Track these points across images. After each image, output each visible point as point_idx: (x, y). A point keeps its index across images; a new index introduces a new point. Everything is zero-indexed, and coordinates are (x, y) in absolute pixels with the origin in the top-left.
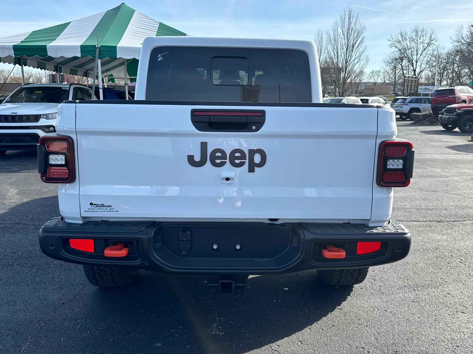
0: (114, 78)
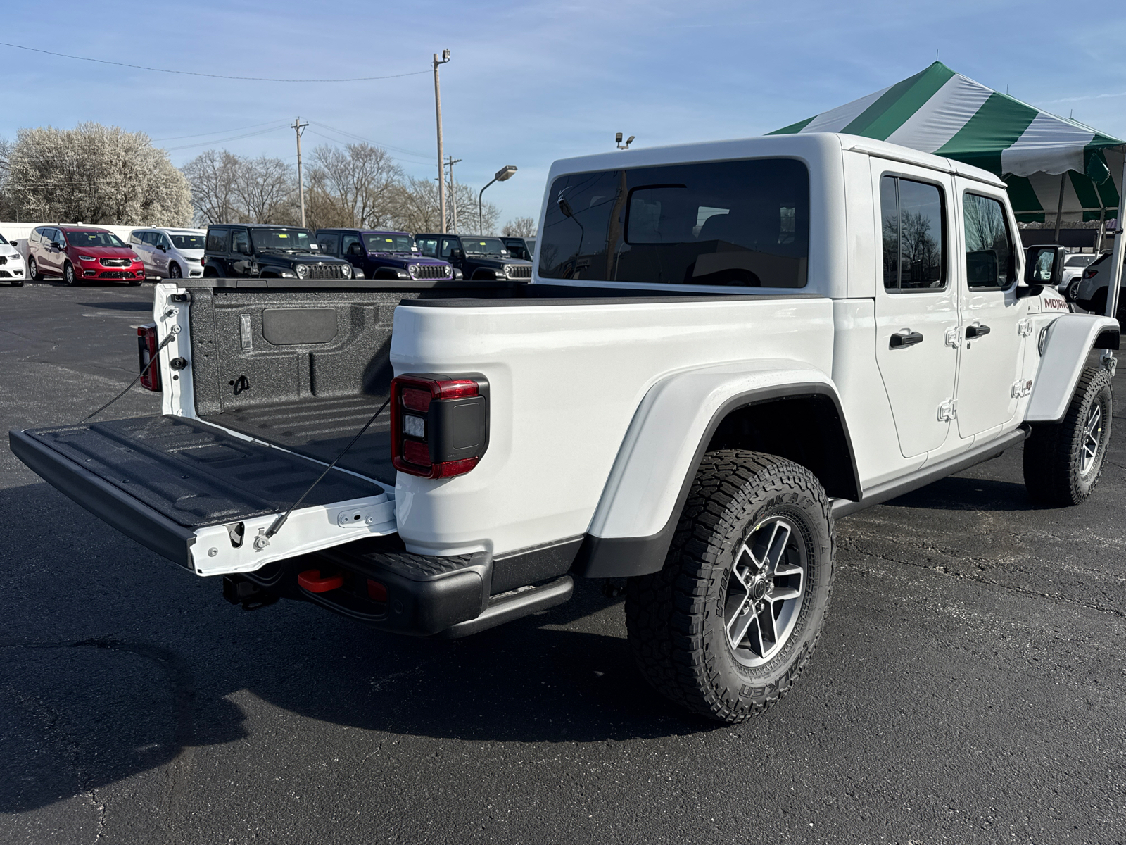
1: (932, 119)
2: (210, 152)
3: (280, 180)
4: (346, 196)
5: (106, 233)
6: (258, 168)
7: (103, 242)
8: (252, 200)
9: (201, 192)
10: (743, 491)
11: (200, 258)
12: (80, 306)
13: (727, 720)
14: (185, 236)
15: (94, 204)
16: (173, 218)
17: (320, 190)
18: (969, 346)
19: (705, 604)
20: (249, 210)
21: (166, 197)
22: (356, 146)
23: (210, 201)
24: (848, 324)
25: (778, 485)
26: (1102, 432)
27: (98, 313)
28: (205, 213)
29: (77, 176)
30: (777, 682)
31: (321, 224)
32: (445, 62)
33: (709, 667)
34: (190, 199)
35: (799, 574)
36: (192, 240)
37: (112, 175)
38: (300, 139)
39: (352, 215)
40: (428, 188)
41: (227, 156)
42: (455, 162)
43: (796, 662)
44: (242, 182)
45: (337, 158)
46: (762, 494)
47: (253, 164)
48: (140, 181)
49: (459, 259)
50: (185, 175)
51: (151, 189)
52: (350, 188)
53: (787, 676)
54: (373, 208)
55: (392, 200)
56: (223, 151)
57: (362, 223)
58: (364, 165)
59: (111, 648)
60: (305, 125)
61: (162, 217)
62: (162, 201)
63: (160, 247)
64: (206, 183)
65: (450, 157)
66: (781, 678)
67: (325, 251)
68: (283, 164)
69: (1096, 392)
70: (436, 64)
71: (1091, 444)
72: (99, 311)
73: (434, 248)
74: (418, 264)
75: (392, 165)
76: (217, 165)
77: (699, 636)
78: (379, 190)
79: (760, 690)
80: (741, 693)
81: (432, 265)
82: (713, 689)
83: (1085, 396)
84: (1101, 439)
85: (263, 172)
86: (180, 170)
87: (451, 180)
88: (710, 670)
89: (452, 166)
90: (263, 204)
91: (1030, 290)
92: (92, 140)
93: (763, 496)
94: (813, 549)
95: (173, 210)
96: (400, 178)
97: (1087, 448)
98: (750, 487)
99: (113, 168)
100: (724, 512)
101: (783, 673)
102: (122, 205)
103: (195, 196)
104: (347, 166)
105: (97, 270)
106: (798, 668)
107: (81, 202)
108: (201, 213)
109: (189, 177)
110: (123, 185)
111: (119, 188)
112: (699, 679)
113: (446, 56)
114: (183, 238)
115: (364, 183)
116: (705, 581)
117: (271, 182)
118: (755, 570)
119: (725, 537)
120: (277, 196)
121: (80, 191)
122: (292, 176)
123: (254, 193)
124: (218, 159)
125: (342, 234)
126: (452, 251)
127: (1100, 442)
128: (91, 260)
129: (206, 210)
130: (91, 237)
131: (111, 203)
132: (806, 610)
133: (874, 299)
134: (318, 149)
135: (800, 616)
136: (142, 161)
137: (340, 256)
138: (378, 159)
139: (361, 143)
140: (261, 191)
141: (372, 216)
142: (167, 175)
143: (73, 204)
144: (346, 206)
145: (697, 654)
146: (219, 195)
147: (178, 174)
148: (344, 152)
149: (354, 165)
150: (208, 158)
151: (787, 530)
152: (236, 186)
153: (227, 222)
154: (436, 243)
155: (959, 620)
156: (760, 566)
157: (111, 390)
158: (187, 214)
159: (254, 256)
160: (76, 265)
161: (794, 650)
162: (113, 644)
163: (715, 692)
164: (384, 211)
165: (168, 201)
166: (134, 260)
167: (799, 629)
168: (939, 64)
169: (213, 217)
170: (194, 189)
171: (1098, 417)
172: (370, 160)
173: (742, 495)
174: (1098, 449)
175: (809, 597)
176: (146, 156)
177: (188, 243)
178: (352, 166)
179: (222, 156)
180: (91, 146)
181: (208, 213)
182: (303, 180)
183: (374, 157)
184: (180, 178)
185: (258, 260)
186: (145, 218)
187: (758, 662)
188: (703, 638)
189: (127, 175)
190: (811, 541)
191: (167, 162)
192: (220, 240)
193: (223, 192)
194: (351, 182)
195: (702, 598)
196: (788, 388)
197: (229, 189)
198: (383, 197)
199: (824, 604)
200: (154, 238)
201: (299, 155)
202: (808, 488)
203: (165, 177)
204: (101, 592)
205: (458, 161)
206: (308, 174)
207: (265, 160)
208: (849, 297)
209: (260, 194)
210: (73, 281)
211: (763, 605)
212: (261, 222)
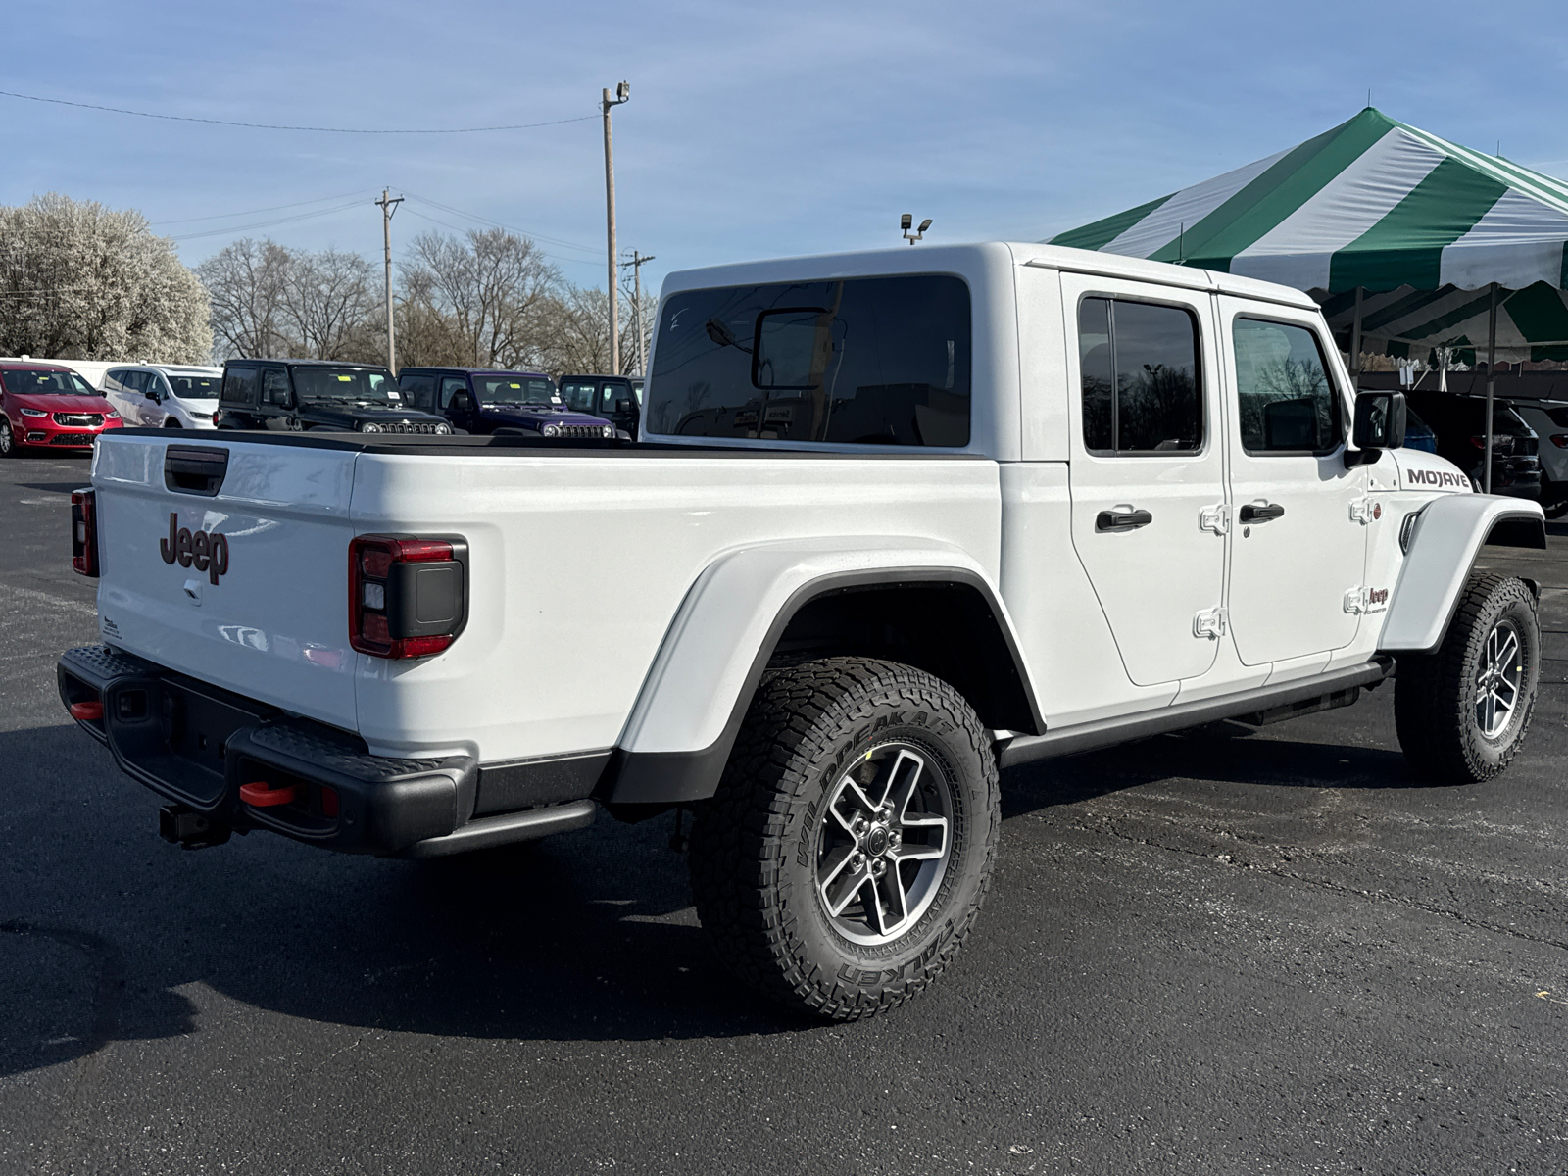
0: (1474, 349)
1: (1352, 196)
2: (244, 243)
3: (358, 289)
4: (467, 315)
5: (65, 373)
6: (321, 268)
7: (61, 386)
8: (310, 320)
9: (226, 307)
10: (838, 703)
11: (211, 413)
12: (19, 487)
13: (822, 1011)
14: (192, 378)
15: (52, 325)
16: (180, 349)
17: (422, 305)
18: (1247, 533)
19: (781, 846)
20: (305, 337)
21: (168, 314)
22: (484, 233)
23: (242, 321)
24: (1025, 495)
25: (894, 698)
26: (1523, 672)
27: (45, 499)
28: (233, 341)
29: (26, 281)
30: (902, 968)
31: (422, 361)
32: (620, 102)
33: (787, 932)
34: (208, 319)
35: (941, 827)
36: (203, 384)
37: (83, 280)
38: (389, 222)
39: (474, 347)
40: (599, 303)
41: (272, 249)
42: (643, 260)
43: (934, 945)
44: (295, 291)
45: (453, 253)
46: (867, 709)
47: (314, 262)
48: (127, 289)
49: (629, 415)
50: (202, 279)
51: (145, 301)
52: (473, 302)
53: (917, 963)
54: (511, 334)
55: (542, 321)
56: (265, 240)
57: (492, 359)
58: (497, 265)
59: (19, 932)
60: (397, 201)
61: (162, 347)
62: (162, 321)
63: (151, 396)
64: (235, 293)
65: (636, 253)
66: (907, 964)
67: (412, 403)
68: (362, 262)
69: (1499, 610)
70: (607, 105)
71: (1504, 691)
72: (47, 495)
73: (590, 398)
74: (561, 424)
75: (542, 264)
76: (255, 263)
77: (773, 889)
78: (521, 305)
79: (872, 976)
80: (842, 975)
81: (581, 425)
82: (795, 963)
83: (1479, 615)
84: (1522, 683)
85: (330, 274)
86: (194, 270)
87: (636, 289)
88: (790, 937)
89: (639, 267)
90: (329, 327)
91: (1363, 456)
92: (55, 223)
93: (869, 712)
94: (958, 792)
95: (179, 336)
96: (555, 286)
97: (1496, 697)
98: (849, 699)
99: (86, 268)
100: (810, 729)
101: (911, 958)
102: (96, 328)
103: (217, 313)
104: (468, 265)
105: (49, 432)
106: (937, 954)
107: (30, 322)
108: (226, 341)
109: (209, 283)
110: (100, 295)
111: (92, 299)
112: (774, 948)
113: (623, 93)
114: (190, 381)
115: (497, 295)
116: (781, 817)
117: (342, 291)
118: (869, 816)
119: (811, 761)
120: (354, 314)
121: (30, 305)
122: (377, 282)
123: (314, 309)
124: (256, 254)
125: (441, 376)
126: (618, 403)
127: (1521, 688)
128: (39, 415)
129: (234, 337)
130: (41, 378)
131: (80, 325)
132: (952, 876)
133: (1068, 463)
134: (421, 238)
135: (942, 884)
136: (132, 257)
137: (437, 410)
138: (521, 255)
139: (492, 229)
140: (326, 306)
141: (508, 347)
142: (171, 280)
143: (18, 325)
144: (465, 329)
145: (771, 914)
146: (257, 312)
147: (190, 277)
148: (464, 243)
149: (480, 265)
150: (240, 252)
151: (917, 764)
152: (285, 297)
153: (269, 356)
154: (593, 390)
155: (1216, 917)
156: (877, 809)
157: (54, 612)
158: (201, 343)
159: (296, 411)
160: (16, 424)
161: (932, 929)
162: (24, 927)
163: (800, 968)
164: (528, 340)
165: (172, 321)
166: (109, 416)
167: (940, 902)
168: (1372, 112)
169: (245, 348)
170: (217, 301)
171: (1515, 649)
172: (507, 256)
173: (838, 707)
174: (1519, 699)
175: (957, 858)
176: (139, 248)
177: (196, 388)
178: (476, 266)
179: (263, 248)
180: (54, 233)
181: (238, 341)
182: (394, 287)
183: (513, 251)
184: (194, 284)
185: (302, 415)
186: (133, 349)
187: (875, 940)
188: (778, 892)
189: (106, 279)
190: (955, 781)
191: (173, 259)
192: (245, 385)
193: (262, 307)
194: (476, 292)
195: (776, 841)
196: (905, 572)
197: (273, 302)
198: (526, 318)
199: (979, 870)
200: (143, 382)
201: (386, 249)
202: (944, 708)
203: (169, 283)
204: (13, 869)
205: (648, 258)
206: (404, 278)
207: (332, 255)
208: (1024, 459)
209: (324, 311)
210: (10, 448)
211: (883, 864)
212: (325, 357)
